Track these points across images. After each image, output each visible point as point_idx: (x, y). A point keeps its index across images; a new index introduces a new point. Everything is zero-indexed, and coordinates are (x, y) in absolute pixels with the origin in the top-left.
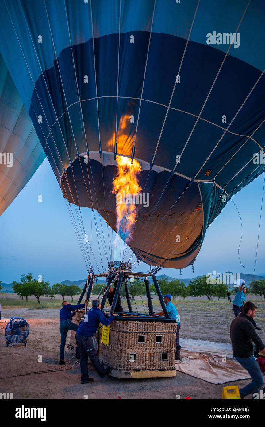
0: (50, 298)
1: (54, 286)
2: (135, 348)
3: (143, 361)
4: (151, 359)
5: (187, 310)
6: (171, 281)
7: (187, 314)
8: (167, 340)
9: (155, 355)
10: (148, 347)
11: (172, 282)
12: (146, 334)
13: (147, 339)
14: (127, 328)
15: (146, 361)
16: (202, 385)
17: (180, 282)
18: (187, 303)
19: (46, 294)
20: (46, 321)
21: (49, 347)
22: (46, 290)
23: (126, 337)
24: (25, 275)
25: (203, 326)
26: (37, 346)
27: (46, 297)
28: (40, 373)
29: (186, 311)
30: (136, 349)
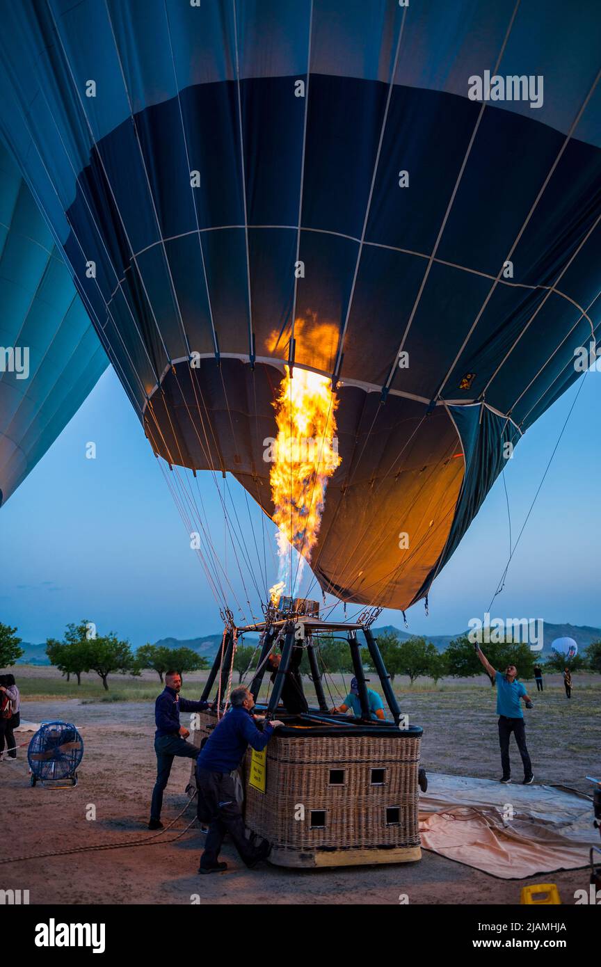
0: (131, 676)
1: (141, 650)
2: (322, 797)
3: (342, 828)
4: (360, 822)
5: (441, 708)
6: (405, 641)
7: (442, 716)
8: (398, 776)
9: (370, 814)
10: (352, 796)
11: (407, 643)
12: (347, 766)
13: (350, 777)
14: (303, 754)
15: (348, 827)
16: (475, 881)
17: (427, 644)
18: (441, 691)
19: (121, 668)
20: (121, 730)
21: (127, 790)
22: (122, 658)
23: (301, 774)
24: (75, 626)
25: (479, 746)
26: (101, 787)
27: (122, 676)
28: (106, 849)
29: (440, 711)
30: (324, 800)
